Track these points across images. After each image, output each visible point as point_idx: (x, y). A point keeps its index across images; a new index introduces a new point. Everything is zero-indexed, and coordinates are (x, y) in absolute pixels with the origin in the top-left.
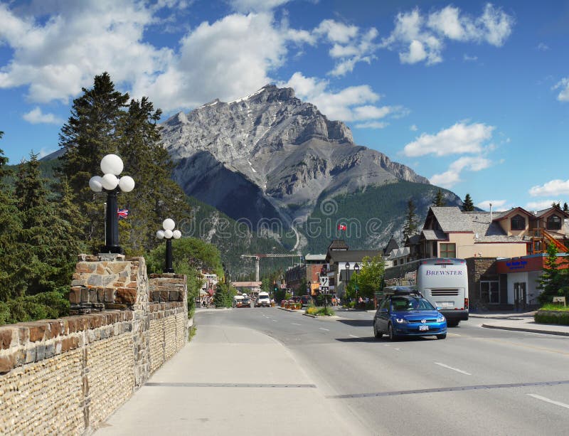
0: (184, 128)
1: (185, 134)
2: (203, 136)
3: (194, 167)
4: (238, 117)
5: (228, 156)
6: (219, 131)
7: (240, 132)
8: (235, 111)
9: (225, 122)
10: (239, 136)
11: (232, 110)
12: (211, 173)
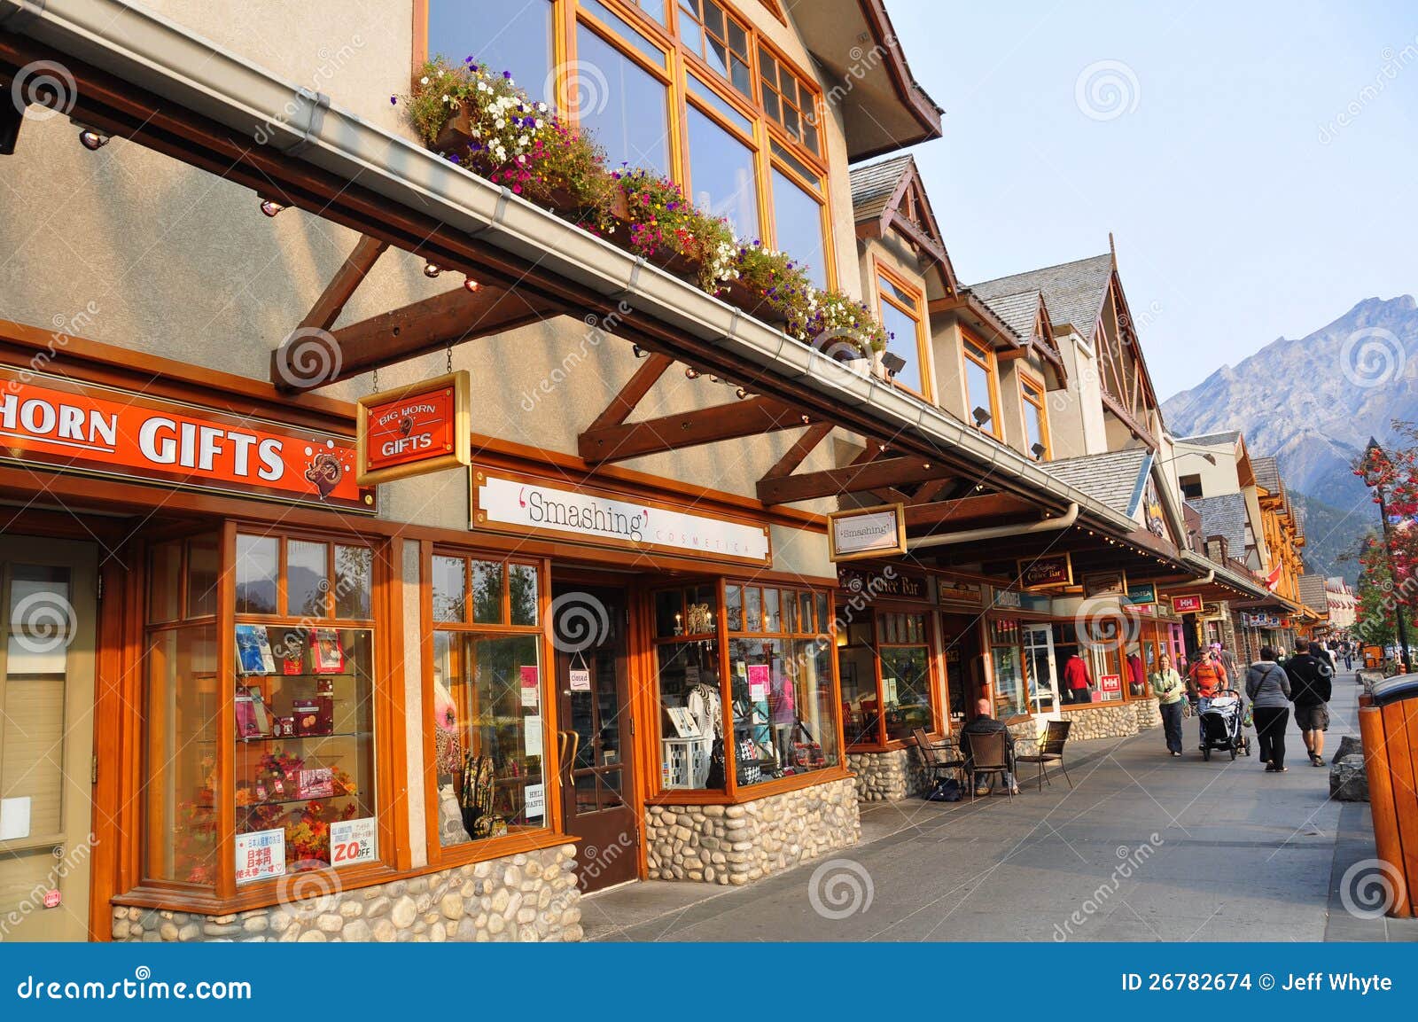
0: (1232, 389)
1: (1235, 397)
2: (1265, 395)
3: (1255, 443)
4: (1320, 358)
5: (1312, 419)
6: (1291, 383)
7: (1327, 379)
8: (1312, 350)
9: (1298, 369)
10: (1325, 387)
11: (1308, 349)
12: (1286, 449)
